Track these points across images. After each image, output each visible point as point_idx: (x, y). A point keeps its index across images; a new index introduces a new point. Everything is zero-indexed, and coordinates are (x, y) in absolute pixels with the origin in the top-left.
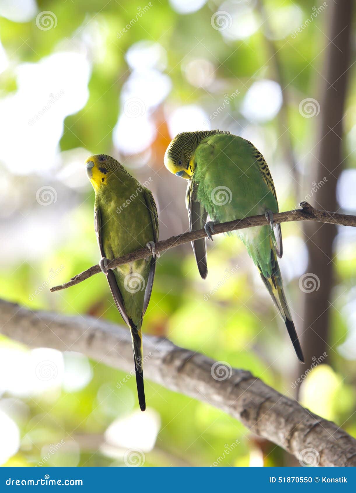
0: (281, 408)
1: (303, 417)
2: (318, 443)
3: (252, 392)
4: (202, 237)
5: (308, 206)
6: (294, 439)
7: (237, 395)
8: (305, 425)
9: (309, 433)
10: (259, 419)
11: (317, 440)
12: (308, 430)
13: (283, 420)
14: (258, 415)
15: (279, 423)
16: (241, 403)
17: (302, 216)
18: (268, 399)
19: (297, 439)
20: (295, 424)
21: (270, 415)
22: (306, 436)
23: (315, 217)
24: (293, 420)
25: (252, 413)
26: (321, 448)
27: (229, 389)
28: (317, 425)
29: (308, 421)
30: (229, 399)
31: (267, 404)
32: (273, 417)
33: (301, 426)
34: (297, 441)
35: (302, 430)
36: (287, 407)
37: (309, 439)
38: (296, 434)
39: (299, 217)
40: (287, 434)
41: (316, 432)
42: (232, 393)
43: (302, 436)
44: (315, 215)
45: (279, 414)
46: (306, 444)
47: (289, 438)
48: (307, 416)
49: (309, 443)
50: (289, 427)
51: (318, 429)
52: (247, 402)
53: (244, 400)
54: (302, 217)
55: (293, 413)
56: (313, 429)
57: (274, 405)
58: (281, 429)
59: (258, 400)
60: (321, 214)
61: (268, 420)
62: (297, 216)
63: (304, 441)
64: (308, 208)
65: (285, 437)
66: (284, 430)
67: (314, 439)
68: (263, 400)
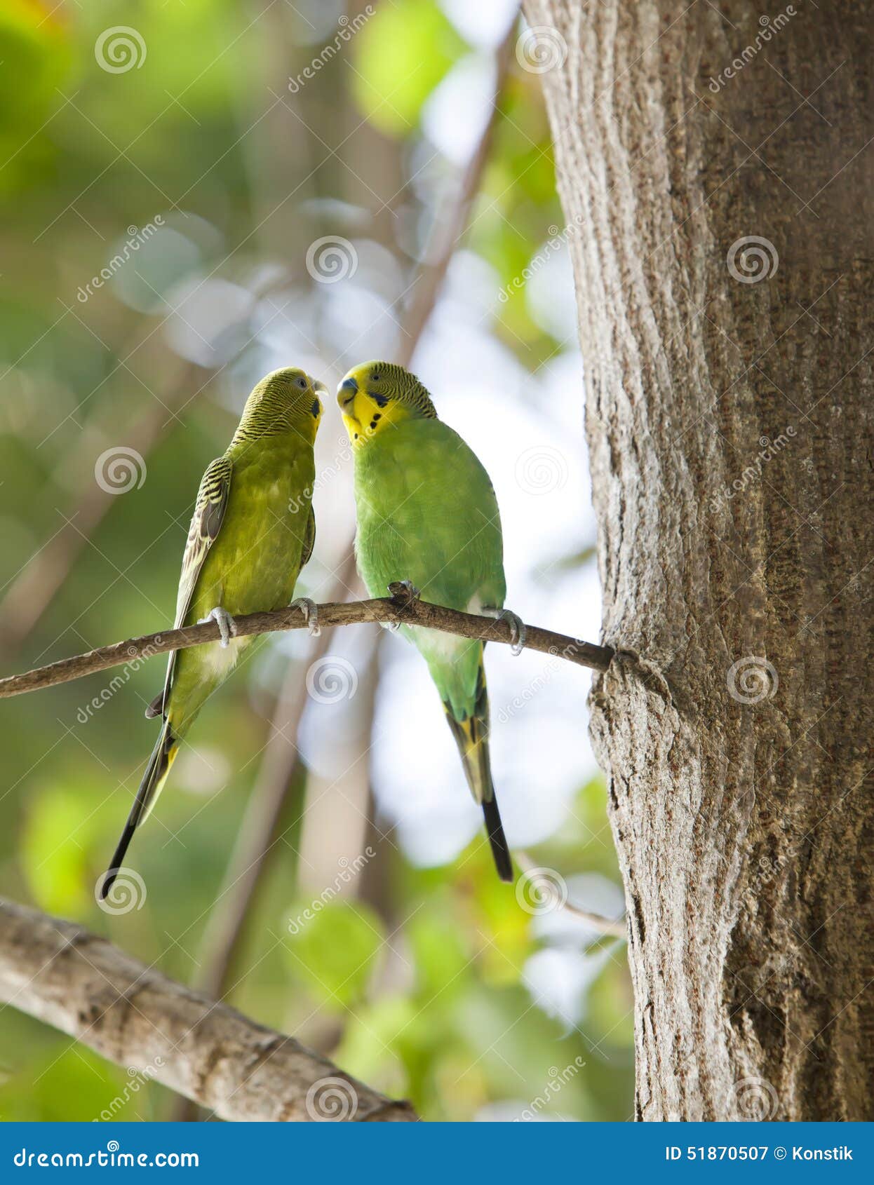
0: (179, 1006)
1: (235, 1028)
2: (280, 1086)
3: (104, 970)
4: (189, 644)
5: (405, 592)
6: (220, 1073)
7: (68, 978)
8: (245, 1046)
9: (256, 1063)
10: (127, 1027)
11: (276, 1079)
12: (255, 1057)
13: (188, 1033)
14: (125, 1018)
15: (179, 1039)
16: (79, 990)
17: (393, 613)
18: (145, 987)
19: (227, 1074)
20: (219, 1043)
21: (155, 1022)
22: (250, 1069)
23: (417, 616)
24: (212, 1034)
25: (111, 1014)
26: (287, 1096)
27: (47, 963)
28: (272, 1047)
29: (248, 1036)
30: (48, 981)
31: (145, 997)
32: (163, 1026)
33: (234, 1047)
34: (226, 1079)
35: (239, 1056)
36: (193, 1006)
37: (259, 1075)
38: (223, 1064)
39: (386, 615)
40: (201, 1063)
41: (272, 1062)
42: (55, 969)
43: (240, 1070)
44: (418, 612)
45: (176, 1020)
46: (250, 1086)
47: (204, 1071)
48: (245, 1029)
49: (258, 1085)
50: (205, 1050)
51: (274, 1054)
52: (95, 991)
53: (88, 987)
54: (391, 615)
55: (209, 1018)
56: (264, 1053)
57: (160, 1000)
58: (184, 1051)
59: (122, 989)
60: (427, 611)
61: (149, 1031)
62: (382, 613)
63: (245, 1078)
64: (404, 596)
65: (192, 1070)
66: (192, 1055)
67: (270, 1077)
68: (132, 987)
